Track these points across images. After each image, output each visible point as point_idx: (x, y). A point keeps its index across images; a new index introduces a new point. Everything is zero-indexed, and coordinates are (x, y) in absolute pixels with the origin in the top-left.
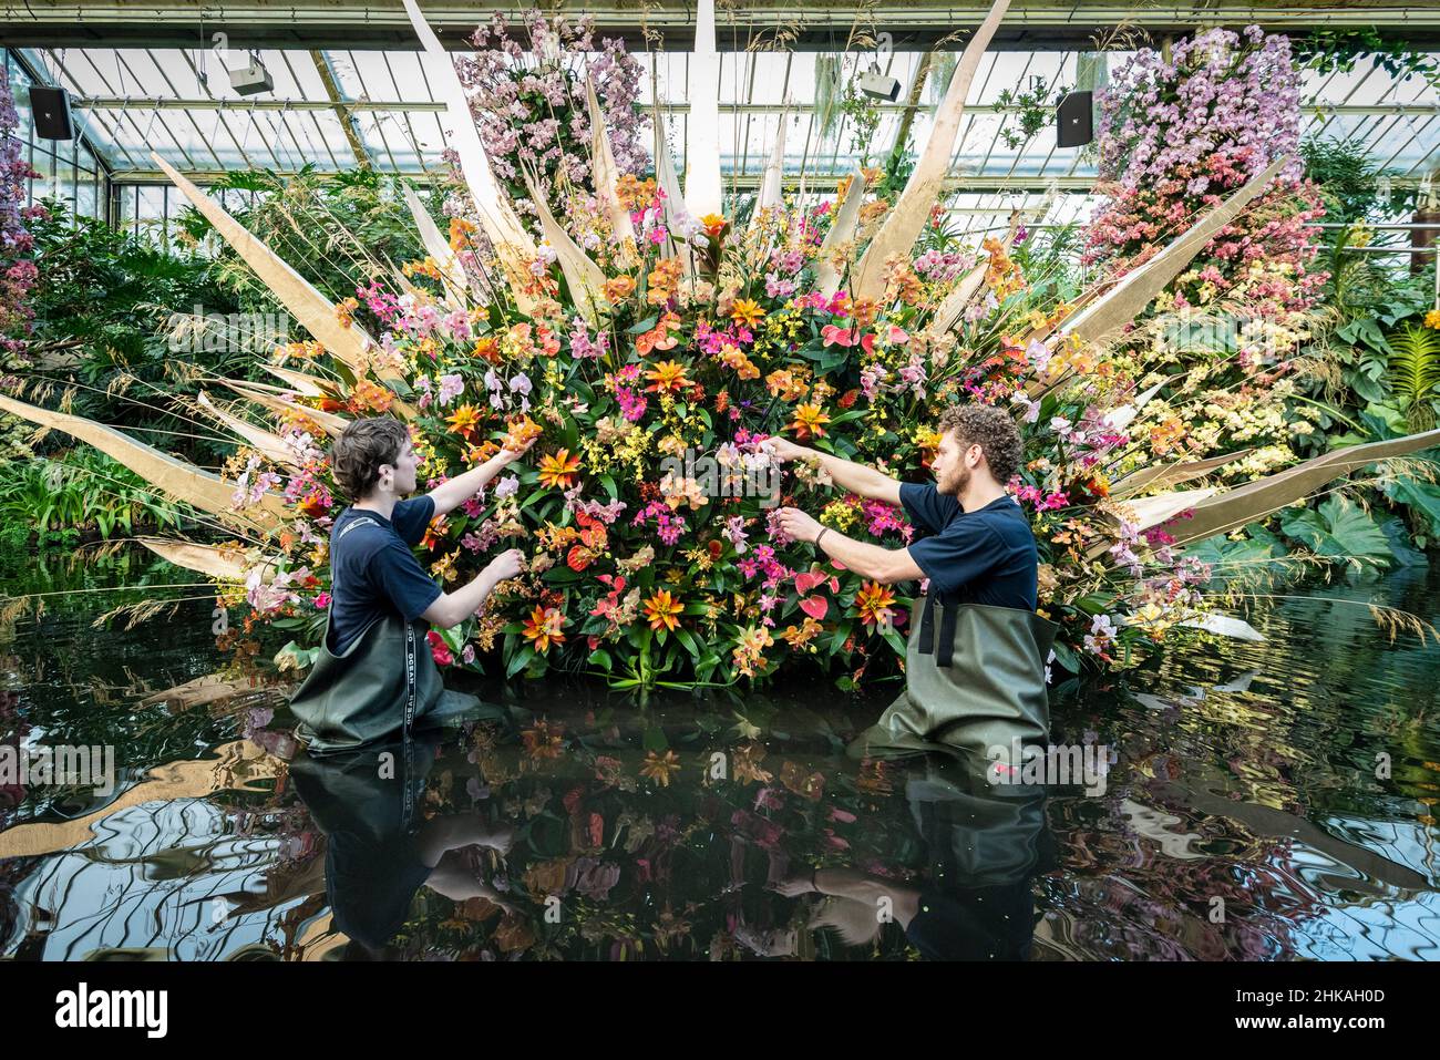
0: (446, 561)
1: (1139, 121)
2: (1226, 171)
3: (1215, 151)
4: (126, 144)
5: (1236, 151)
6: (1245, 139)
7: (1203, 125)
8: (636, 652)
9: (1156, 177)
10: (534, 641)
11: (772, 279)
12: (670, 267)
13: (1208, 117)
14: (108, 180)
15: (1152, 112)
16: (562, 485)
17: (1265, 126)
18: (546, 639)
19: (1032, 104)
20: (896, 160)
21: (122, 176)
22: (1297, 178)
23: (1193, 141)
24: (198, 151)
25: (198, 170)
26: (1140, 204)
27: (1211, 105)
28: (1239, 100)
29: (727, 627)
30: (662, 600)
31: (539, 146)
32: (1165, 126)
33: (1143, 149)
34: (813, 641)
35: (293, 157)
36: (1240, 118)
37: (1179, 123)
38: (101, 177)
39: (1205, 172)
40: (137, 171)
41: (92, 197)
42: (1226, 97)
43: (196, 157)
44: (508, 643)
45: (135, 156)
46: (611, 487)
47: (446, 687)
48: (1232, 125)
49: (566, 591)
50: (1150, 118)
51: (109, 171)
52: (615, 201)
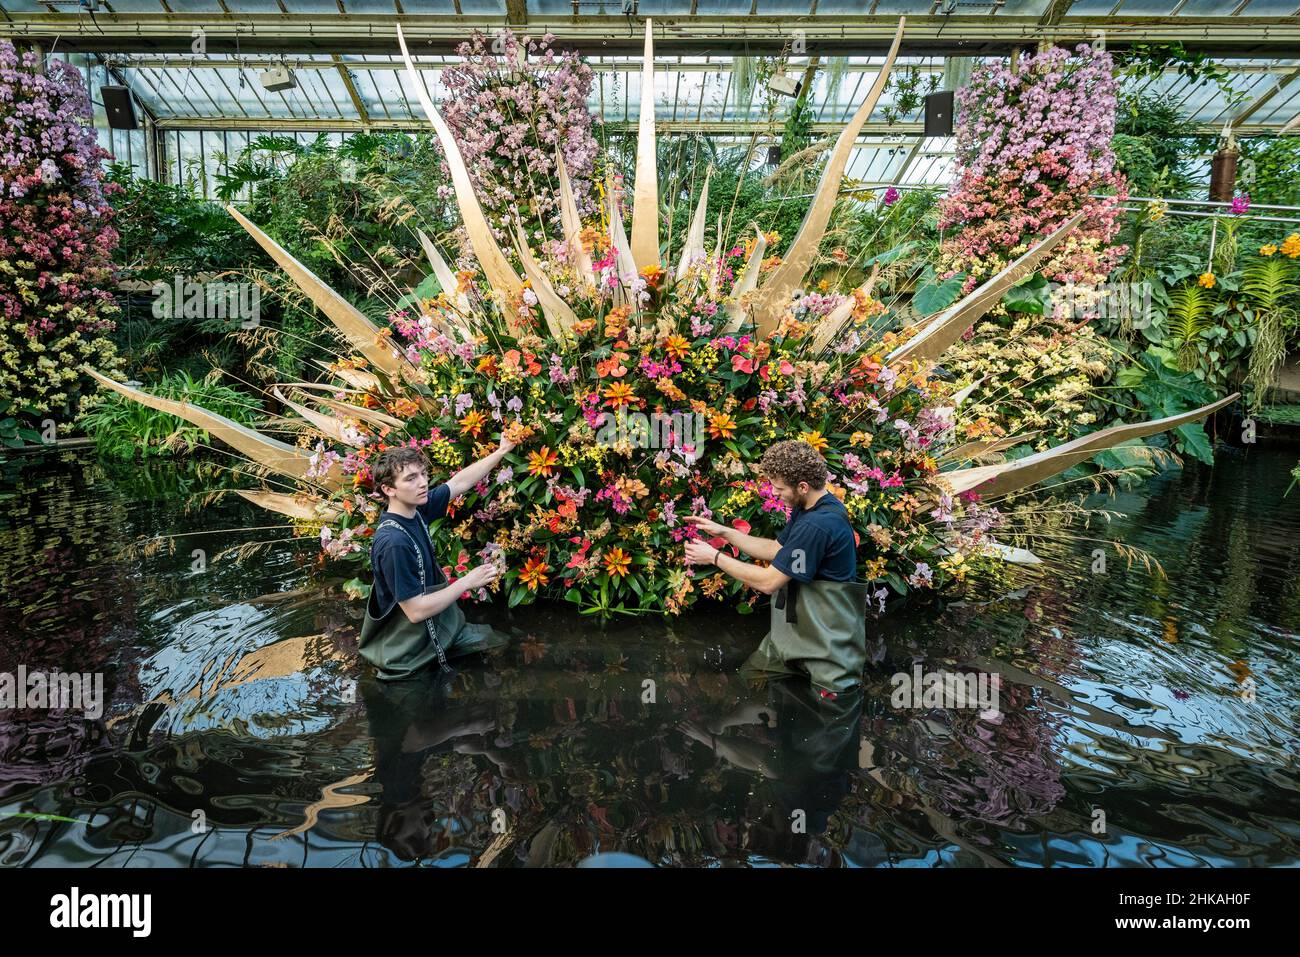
0: (464, 526)
1: (989, 119)
2: (1054, 166)
3: (1046, 148)
4: (167, 96)
5: (1063, 149)
6: (1070, 140)
7: (1039, 127)
8: (598, 588)
9: (999, 167)
10: (526, 583)
11: (696, 321)
12: (621, 312)
13: (1042, 121)
14: (153, 126)
15: (1000, 113)
16: (545, 474)
17: (1086, 129)
18: (536, 581)
19: (907, 87)
20: (799, 110)
21: (165, 123)
22: (1109, 170)
23: (1030, 139)
24: (225, 102)
25: (227, 117)
26: (986, 188)
27: (1045, 111)
28: (1068, 108)
29: (662, 571)
30: (616, 555)
31: (513, 146)
32: (1009, 125)
33: (991, 143)
34: (720, 591)
35: (304, 106)
36: (1067, 122)
37: (1020, 124)
38: (147, 124)
39: (1037, 164)
40: (176, 118)
41: (142, 140)
42: (1058, 105)
43: (225, 107)
44: (508, 584)
45: (174, 105)
46: (580, 477)
47: (467, 621)
48: (1061, 128)
49: (548, 544)
50: (997, 118)
51: (154, 118)
52: (579, 245)
